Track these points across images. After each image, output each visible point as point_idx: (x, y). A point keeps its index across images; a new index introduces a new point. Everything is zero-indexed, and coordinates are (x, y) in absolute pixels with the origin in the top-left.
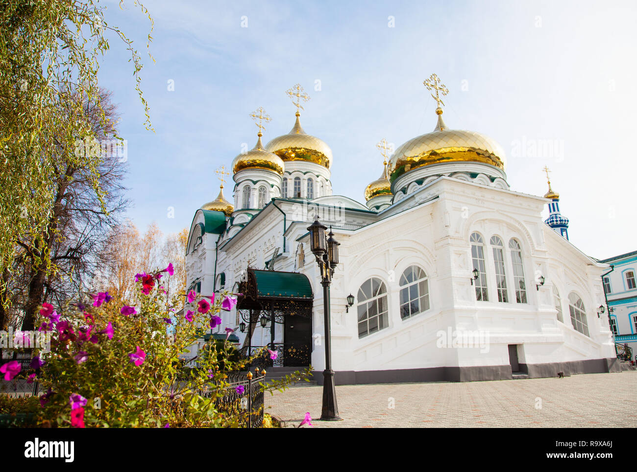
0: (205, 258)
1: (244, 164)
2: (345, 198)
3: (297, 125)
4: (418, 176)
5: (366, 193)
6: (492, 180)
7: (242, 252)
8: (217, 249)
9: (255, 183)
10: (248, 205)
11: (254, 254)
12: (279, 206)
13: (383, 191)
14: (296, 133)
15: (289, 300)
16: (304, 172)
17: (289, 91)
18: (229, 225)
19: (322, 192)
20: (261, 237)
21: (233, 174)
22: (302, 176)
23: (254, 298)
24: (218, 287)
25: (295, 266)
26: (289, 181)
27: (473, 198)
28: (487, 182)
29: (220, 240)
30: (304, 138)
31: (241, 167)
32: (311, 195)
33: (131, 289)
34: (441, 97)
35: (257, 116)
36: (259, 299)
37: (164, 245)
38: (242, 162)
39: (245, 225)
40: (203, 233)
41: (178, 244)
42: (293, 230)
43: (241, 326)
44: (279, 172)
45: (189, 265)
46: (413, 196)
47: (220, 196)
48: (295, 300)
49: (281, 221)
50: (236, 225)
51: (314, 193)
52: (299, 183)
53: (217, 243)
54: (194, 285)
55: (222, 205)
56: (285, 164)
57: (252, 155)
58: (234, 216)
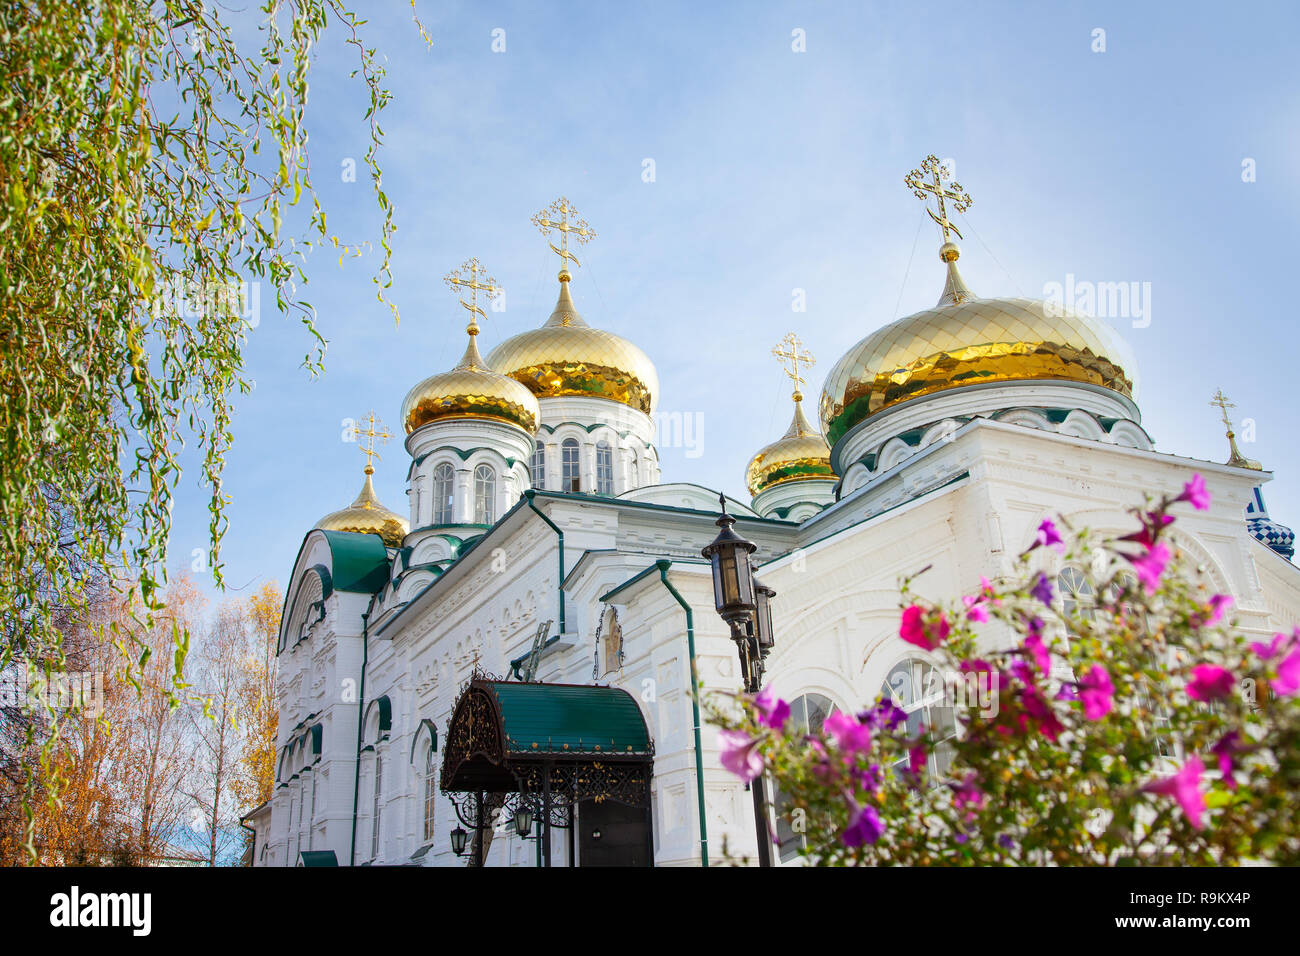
0: (333, 660)
1: (436, 407)
2: (701, 490)
3: (563, 301)
4: (908, 421)
5: (749, 476)
6: (1107, 426)
7: (438, 639)
8: (366, 633)
9: (465, 455)
10: (449, 514)
11: (475, 643)
12: (543, 511)
13: (796, 469)
14: (562, 325)
15: (588, 762)
16: (588, 424)
17: (541, 218)
18: (397, 570)
19: (635, 476)
20: (495, 595)
21: (406, 435)
22: (583, 437)
23: (493, 757)
24: (370, 737)
25: (596, 670)
26: (548, 450)
27: (1060, 475)
28: (1094, 433)
29: (376, 608)
30: (584, 337)
31: (427, 415)
32: (608, 484)
33: (116, 754)
34: (953, 216)
35: (464, 283)
36: (510, 761)
37: (209, 631)
38: (428, 402)
39: (445, 567)
40: (327, 593)
41: (249, 627)
42: (587, 573)
43: (455, 838)
44: (526, 427)
45: (287, 680)
46: (898, 475)
47: (365, 495)
48: (606, 761)
49: (551, 550)
50: (418, 568)
51: (615, 479)
52: (576, 454)
53: (365, 617)
54: (300, 733)
55: (372, 518)
56: (540, 405)
57: (455, 383)
58: (412, 543)
